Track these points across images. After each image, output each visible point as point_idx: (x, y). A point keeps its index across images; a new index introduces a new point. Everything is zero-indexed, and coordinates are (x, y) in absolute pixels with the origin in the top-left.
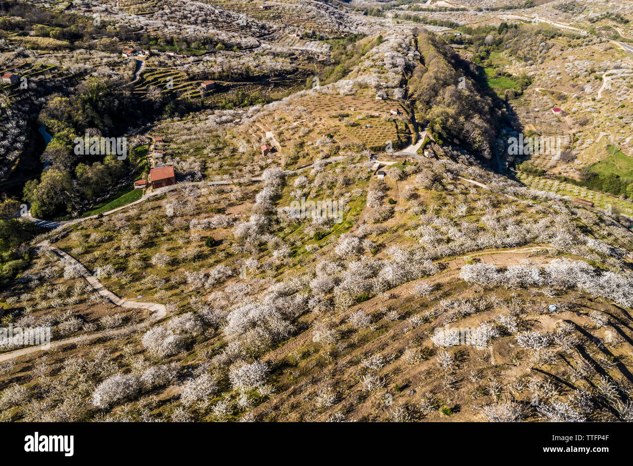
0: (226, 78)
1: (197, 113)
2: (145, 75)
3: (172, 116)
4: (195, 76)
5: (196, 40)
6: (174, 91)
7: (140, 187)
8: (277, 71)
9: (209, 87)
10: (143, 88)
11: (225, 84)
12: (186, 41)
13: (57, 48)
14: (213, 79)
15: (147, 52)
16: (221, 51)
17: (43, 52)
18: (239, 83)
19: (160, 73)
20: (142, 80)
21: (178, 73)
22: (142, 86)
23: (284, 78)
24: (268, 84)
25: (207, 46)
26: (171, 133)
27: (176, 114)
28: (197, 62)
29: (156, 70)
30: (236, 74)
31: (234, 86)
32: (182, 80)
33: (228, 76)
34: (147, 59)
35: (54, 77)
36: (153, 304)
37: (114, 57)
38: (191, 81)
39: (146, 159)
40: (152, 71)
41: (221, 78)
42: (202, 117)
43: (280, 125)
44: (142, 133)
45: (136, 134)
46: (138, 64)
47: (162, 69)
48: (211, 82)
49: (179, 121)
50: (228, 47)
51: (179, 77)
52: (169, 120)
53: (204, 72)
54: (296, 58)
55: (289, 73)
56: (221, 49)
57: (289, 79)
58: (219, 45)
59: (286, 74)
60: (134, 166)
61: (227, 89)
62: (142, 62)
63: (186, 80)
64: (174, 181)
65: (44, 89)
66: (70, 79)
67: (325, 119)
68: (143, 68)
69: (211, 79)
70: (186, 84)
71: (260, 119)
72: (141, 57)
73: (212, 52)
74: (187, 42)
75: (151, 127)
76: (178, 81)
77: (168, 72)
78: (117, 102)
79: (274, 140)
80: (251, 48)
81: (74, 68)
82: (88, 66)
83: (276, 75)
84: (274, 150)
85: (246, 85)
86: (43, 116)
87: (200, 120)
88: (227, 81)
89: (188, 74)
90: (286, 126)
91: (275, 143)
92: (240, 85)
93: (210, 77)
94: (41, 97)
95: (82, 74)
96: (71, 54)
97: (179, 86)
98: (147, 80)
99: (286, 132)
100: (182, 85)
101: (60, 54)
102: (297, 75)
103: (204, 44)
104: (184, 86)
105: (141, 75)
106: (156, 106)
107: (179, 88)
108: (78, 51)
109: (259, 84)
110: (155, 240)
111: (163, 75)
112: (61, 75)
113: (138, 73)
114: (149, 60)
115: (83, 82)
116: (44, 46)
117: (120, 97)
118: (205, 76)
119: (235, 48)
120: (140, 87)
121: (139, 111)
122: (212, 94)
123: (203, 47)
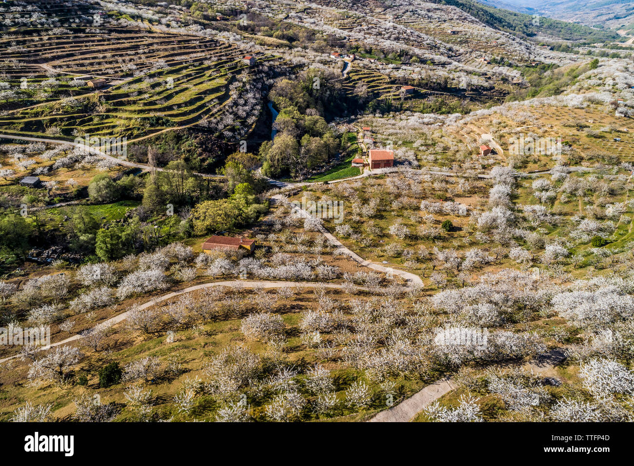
0: (426, 86)
1: (398, 113)
2: (351, 75)
3: (374, 112)
4: (396, 80)
5: (393, 51)
6: (376, 92)
7: (358, 165)
8: (474, 86)
9: (408, 91)
10: (350, 85)
11: (423, 91)
12: (383, 52)
13: (279, 46)
14: (413, 85)
15: (352, 56)
16: (417, 64)
17: (268, 48)
18: (436, 92)
19: (365, 74)
20: (348, 78)
21: (381, 76)
22: (349, 83)
23: (480, 94)
24: (465, 97)
25: (402, 58)
26: (376, 126)
27: (378, 111)
28: (397, 69)
29: (361, 71)
30: (434, 83)
31: (430, 95)
32: (384, 83)
33: (427, 84)
34: (352, 61)
35: (280, 64)
36: (404, 272)
37: (325, 57)
38: (391, 84)
39: (357, 143)
40: (357, 71)
41: (419, 85)
42: (403, 116)
43: (500, 129)
44: (350, 122)
45: (344, 123)
46: (345, 65)
47: (366, 71)
48: (410, 87)
49: (380, 117)
50: (423, 61)
51: (381, 79)
52: (371, 115)
53: (404, 77)
54: (489, 78)
55: (485, 89)
56: (415, 61)
57: (485, 95)
58: (414, 58)
59: (483, 90)
60: (344, 149)
61: (424, 96)
62: (348, 64)
63: (388, 83)
64: (392, 164)
65: (274, 73)
66: (293, 68)
67: (558, 127)
68: (349, 69)
69: (410, 85)
70: (387, 86)
71: (474, 122)
72: (346, 59)
73: (407, 64)
74: (385, 52)
75: (355, 119)
76: (380, 83)
77: (372, 74)
78: (328, 93)
79: (494, 142)
80: (443, 65)
81: (296, 60)
82: (304, 60)
83: (472, 90)
84: (494, 152)
85: (443, 94)
86: (272, 94)
87: (401, 120)
88: (425, 89)
89: (390, 78)
90: (507, 130)
91: (495, 145)
92: (437, 94)
93: (410, 83)
94: (270, 78)
95: (301, 66)
96: (290, 51)
97: (380, 88)
98: (353, 78)
99: (508, 135)
100: (383, 87)
101: (282, 50)
102: (494, 92)
103: (400, 56)
104: (385, 88)
105: (348, 73)
106: (361, 101)
107: (380, 89)
108: (296, 49)
109: (455, 96)
110: (384, 214)
111: (367, 76)
112: (285, 64)
113: (345, 72)
114: (354, 62)
115: (302, 72)
116: (270, 43)
117: (332, 89)
118: (406, 81)
119: (429, 62)
120: (347, 83)
121: (345, 105)
122: (410, 98)
123: (398, 58)
